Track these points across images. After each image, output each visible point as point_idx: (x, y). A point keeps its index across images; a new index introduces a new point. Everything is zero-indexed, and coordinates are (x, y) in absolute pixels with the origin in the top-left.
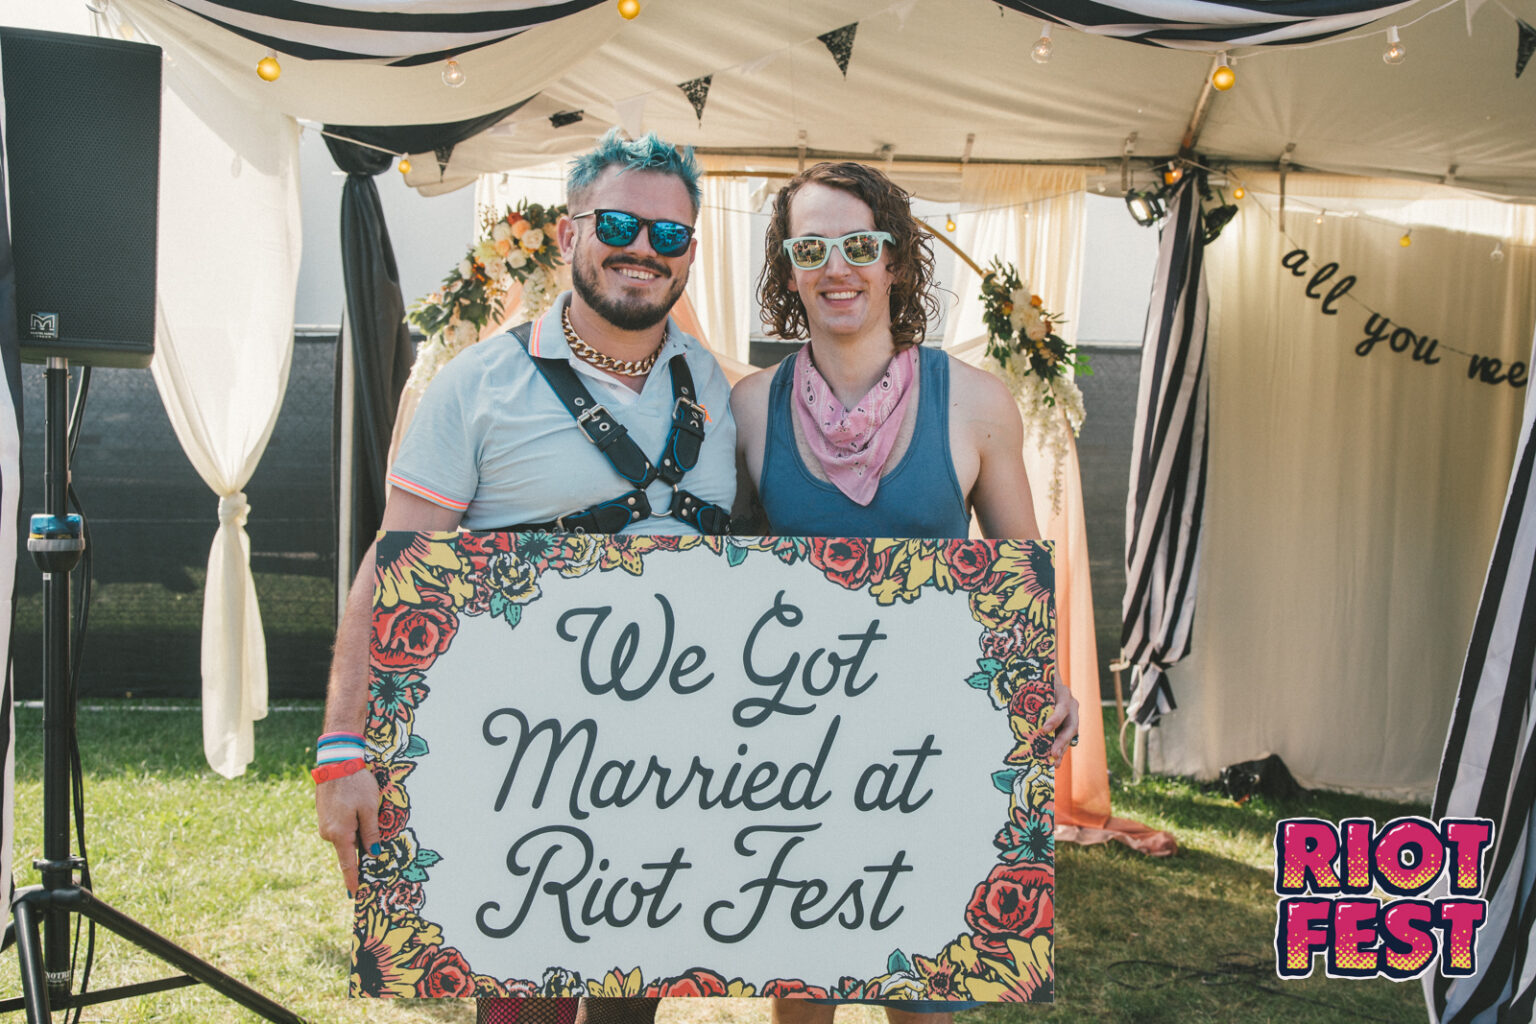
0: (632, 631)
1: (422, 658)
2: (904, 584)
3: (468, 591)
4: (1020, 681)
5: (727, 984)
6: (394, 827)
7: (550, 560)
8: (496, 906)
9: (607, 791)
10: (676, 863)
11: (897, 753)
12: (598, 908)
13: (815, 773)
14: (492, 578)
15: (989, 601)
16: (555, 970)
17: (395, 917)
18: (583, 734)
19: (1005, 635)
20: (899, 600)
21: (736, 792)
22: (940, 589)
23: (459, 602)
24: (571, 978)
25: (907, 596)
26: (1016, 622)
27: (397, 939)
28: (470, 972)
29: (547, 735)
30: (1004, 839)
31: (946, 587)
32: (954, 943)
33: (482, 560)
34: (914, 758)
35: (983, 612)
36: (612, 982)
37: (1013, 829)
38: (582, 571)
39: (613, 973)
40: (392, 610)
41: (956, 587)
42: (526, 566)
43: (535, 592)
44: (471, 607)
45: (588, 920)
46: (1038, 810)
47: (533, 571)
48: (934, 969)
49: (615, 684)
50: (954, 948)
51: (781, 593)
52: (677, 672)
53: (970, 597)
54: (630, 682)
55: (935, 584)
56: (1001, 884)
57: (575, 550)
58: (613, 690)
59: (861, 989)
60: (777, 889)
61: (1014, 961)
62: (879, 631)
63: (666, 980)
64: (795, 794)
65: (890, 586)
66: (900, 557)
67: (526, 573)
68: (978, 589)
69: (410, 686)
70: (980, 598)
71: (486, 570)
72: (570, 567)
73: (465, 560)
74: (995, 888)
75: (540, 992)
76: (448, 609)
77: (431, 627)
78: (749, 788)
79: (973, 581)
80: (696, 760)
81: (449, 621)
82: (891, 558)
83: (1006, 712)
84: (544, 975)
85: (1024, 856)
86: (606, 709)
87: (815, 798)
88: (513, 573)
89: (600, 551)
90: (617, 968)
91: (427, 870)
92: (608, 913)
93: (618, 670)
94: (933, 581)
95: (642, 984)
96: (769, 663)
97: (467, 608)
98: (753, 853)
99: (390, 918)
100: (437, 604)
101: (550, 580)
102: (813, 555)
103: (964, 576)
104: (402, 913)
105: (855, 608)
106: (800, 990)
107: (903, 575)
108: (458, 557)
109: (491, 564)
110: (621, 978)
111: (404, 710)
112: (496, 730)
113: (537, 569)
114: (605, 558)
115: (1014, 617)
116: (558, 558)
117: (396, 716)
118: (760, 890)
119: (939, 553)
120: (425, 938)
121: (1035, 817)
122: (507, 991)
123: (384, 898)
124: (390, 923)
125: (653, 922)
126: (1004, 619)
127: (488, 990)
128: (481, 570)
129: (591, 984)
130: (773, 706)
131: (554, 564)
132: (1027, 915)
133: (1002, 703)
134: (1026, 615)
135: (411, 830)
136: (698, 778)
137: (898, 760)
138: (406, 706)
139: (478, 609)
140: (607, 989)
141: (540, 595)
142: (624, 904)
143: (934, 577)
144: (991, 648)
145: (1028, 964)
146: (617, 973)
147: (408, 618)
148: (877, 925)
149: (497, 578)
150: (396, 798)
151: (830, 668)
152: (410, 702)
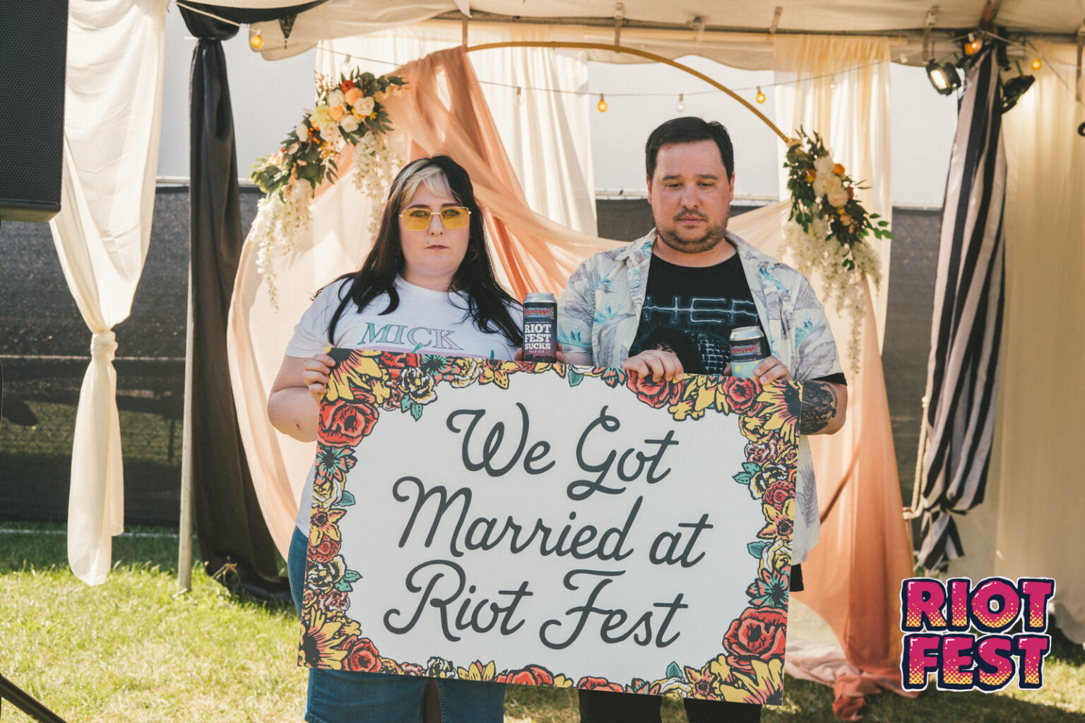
0: (499, 427)
1: (353, 438)
2: (693, 406)
3: (386, 393)
4: (772, 480)
5: (554, 678)
6: (330, 554)
7: (444, 374)
8: (397, 612)
9: (476, 539)
10: (522, 592)
11: (681, 525)
12: (467, 618)
13: (623, 535)
14: (403, 385)
15: (753, 422)
16: (436, 659)
17: (329, 615)
18: (462, 498)
19: (763, 447)
20: (689, 417)
21: (567, 545)
22: (718, 411)
23: (380, 400)
24: (446, 664)
25: (695, 415)
26: (772, 438)
27: (330, 629)
28: (379, 656)
29: (437, 497)
30: (753, 590)
31: (723, 410)
32: (714, 660)
33: (397, 371)
34: (693, 529)
35: (748, 430)
36: (474, 670)
37: (761, 584)
38: (466, 383)
39: (475, 664)
40: (333, 403)
41: (730, 410)
42: (427, 378)
43: (432, 397)
44: (388, 404)
45: (460, 626)
46: (779, 571)
47: (432, 382)
48: (699, 677)
49: (486, 464)
50: (714, 663)
51: (606, 408)
52: (529, 458)
53: (740, 418)
54: (496, 463)
55: (716, 408)
56: (749, 621)
57: (462, 368)
58: (484, 468)
59: (646, 688)
60: (592, 614)
61: (756, 675)
62: (673, 439)
63: (512, 671)
64: (608, 549)
65: (683, 407)
66: (691, 387)
67: (427, 382)
68: (746, 413)
69: (344, 457)
70: (747, 419)
71: (399, 379)
72: (458, 380)
73: (385, 371)
74: (745, 624)
75: (425, 673)
76: (372, 405)
77: (360, 417)
78: (576, 543)
79: (742, 408)
80: (540, 521)
81: (372, 413)
82: (685, 387)
83: (760, 501)
84: (429, 661)
85: (767, 603)
86: (478, 481)
87: (622, 553)
88: (418, 382)
89: (479, 370)
90: (478, 661)
91: (352, 584)
92: (474, 623)
93: (488, 455)
94: (714, 406)
95: (495, 673)
96: (595, 455)
97: (385, 405)
98: (577, 588)
99: (326, 615)
100: (364, 401)
101: (443, 388)
102: (629, 382)
103: (736, 403)
104: (334, 612)
105: (657, 421)
106: (604, 685)
107: (693, 399)
108: (380, 368)
109: (403, 375)
110: (480, 667)
111: (339, 473)
112: (402, 491)
113: (435, 380)
114: (482, 375)
115: (770, 435)
116: (449, 373)
117: (334, 477)
118: (579, 614)
119: (720, 386)
120: (349, 630)
121: (777, 576)
122: (403, 670)
123: (322, 601)
124: (326, 618)
125: (505, 631)
126: (763, 436)
127: (390, 669)
128: (395, 379)
129: (460, 670)
130: (595, 486)
131: (446, 377)
132: (767, 644)
133: (758, 495)
134: (779, 433)
135: (341, 556)
136: (540, 534)
137: (682, 530)
138: (341, 470)
139: (393, 406)
140: (471, 674)
141: (436, 399)
142: (485, 617)
143: (715, 403)
144: (752, 456)
145: (765, 678)
146: (478, 664)
147: (344, 409)
148: (660, 644)
149: (407, 385)
150: (332, 534)
151: (638, 463)
152: (344, 468)
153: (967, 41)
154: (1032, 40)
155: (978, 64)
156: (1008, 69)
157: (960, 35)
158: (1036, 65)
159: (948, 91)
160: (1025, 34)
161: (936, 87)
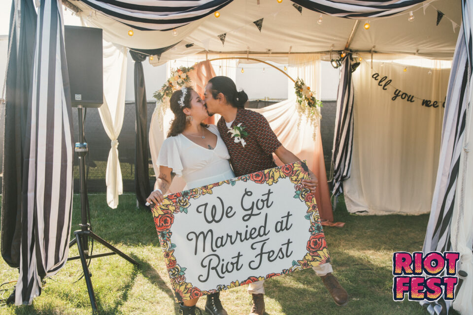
0: (214, 207)
1: (168, 226)
2: (274, 179)
3: (174, 208)
4: (306, 194)
5: (258, 278)
7: (190, 196)
8: (202, 275)
9: (219, 244)
10: (239, 256)
11: (282, 218)
12: (224, 270)
13: (265, 227)
15: (294, 178)
16: (219, 286)
18: (210, 233)
19: (300, 184)
20: (273, 183)
21: (248, 236)
22: (282, 178)
23: (173, 211)
24: (223, 286)
25: (275, 182)
27: (182, 288)
28: (200, 291)
29: (202, 235)
30: (311, 230)
31: (284, 177)
32: (305, 255)
33: (175, 200)
34: (286, 218)
35: (293, 181)
37: (312, 227)
38: (198, 196)
39: (232, 283)
40: (158, 217)
41: (286, 176)
43: (189, 204)
44: (176, 212)
45: (223, 273)
46: (317, 221)
47: (187, 199)
48: (303, 262)
49: (214, 220)
50: (306, 257)
51: (246, 189)
52: (227, 214)
53: (290, 178)
54: (217, 218)
55: (281, 177)
57: (195, 192)
59: (288, 271)
60: (263, 255)
61: (320, 256)
62: (271, 192)
63: (244, 281)
64: (262, 233)
65: (271, 180)
66: (271, 173)
67: (186, 200)
69: (167, 233)
70: (292, 177)
71: (176, 202)
72: (195, 196)
73: (171, 201)
74: (312, 241)
76: (171, 213)
77: (168, 219)
78: (251, 235)
79: (290, 175)
80: (237, 232)
81: (172, 216)
82: (269, 174)
83: (304, 202)
84: (217, 287)
85: (316, 232)
86: (213, 226)
87: (266, 233)
88: (183, 201)
89: (201, 191)
91: (184, 272)
92: (227, 270)
93: (213, 217)
94: (280, 177)
95: (239, 283)
96: (247, 205)
98: (256, 248)
100: (168, 213)
101: (192, 201)
102: (251, 178)
103: (287, 174)
104: (182, 282)
105: (264, 188)
106: (275, 275)
107: (273, 177)
108: (169, 201)
110: (234, 283)
112: (190, 237)
114: (203, 192)
116: (192, 195)
117: (167, 240)
118: (259, 256)
119: (280, 170)
120: (189, 286)
121: (316, 223)
123: (177, 280)
124: (180, 285)
125: (238, 270)
126: (299, 181)
129: (228, 287)
130: (251, 215)
132: (320, 245)
133: (303, 200)
135: (178, 264)
136: (239, 235)
138: (168, 238)
140: (232, 286)
143: (280, 176)
144: (297, 188)
145: (323, 256)
147: (162, 218)
148: (288, 256)
149: (179, 203)
150: (172, 258)
151: (262, 203)
152: (169, 236)
153: (341, 54)
154: (359, 53)
155: (345, 60)
156: (353, 61)
157: (340, 52)
158: (361, 59)
159: (337, 67)
160: (357, 51)
161: (334, 67)
